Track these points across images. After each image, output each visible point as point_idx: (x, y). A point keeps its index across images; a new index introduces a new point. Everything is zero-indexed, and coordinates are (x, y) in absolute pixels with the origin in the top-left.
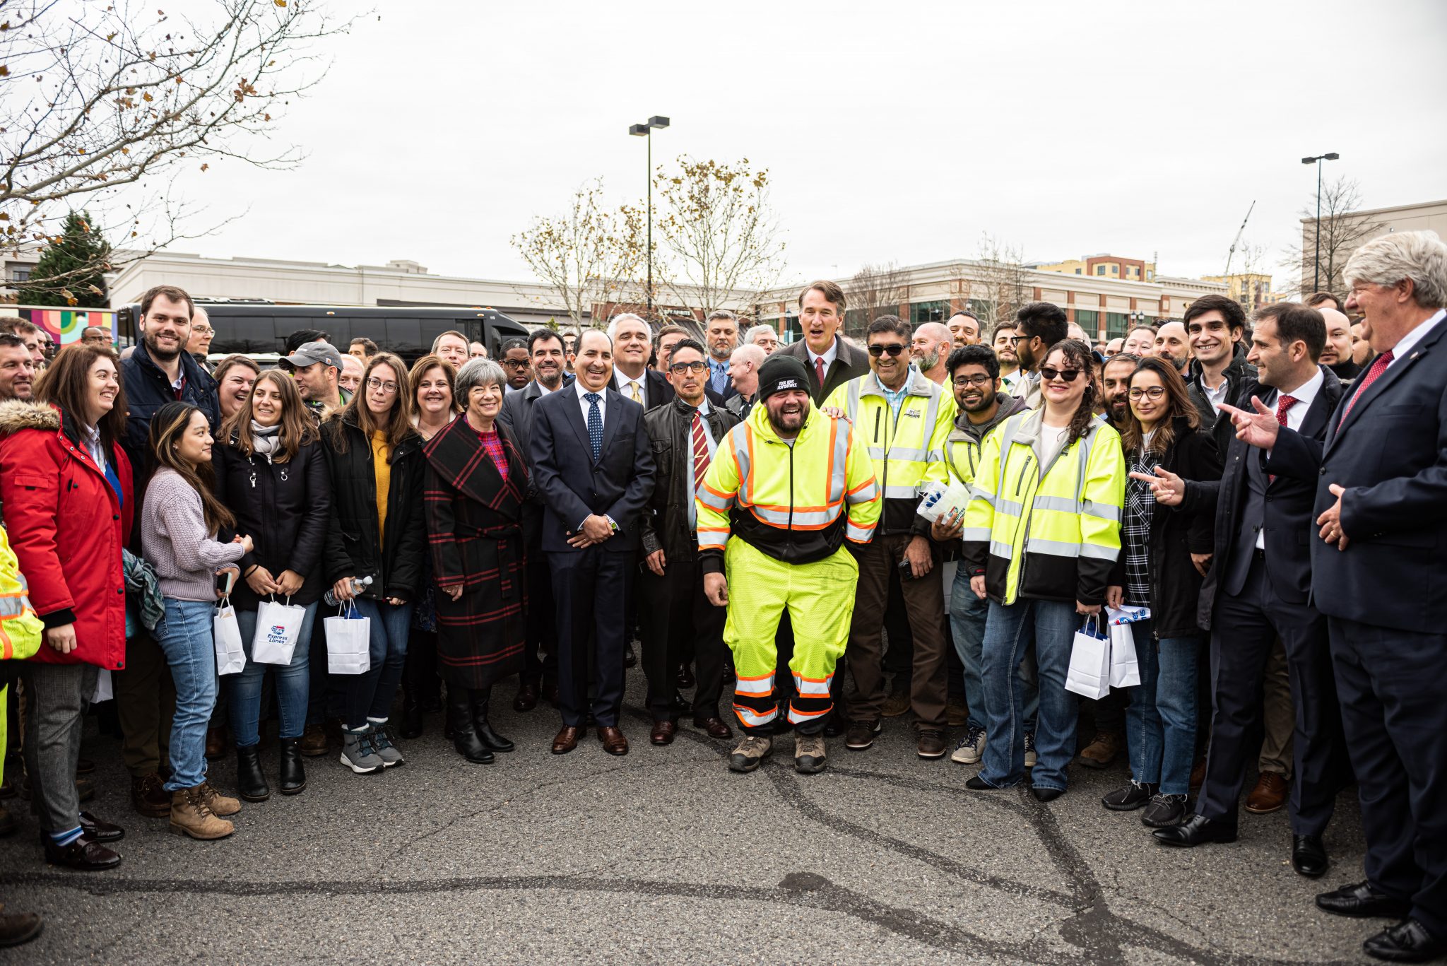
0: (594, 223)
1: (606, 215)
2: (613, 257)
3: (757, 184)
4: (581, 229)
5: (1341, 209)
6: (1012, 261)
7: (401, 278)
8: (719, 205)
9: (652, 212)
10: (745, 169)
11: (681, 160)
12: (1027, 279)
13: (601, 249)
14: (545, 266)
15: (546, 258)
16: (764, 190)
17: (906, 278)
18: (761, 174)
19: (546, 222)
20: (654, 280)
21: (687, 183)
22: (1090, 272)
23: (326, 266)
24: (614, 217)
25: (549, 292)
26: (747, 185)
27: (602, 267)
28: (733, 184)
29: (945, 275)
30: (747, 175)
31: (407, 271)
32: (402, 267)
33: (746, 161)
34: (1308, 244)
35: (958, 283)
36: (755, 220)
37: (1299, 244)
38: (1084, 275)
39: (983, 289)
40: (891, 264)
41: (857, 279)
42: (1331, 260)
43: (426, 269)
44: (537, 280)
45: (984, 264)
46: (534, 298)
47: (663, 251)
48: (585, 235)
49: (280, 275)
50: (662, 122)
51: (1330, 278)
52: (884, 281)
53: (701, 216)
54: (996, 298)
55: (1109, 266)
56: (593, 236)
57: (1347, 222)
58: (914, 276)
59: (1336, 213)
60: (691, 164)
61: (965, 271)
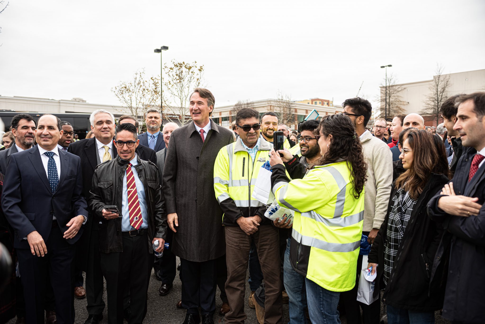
0: (142, 84)
1: (146, 81)
2: (148, 96)
3: (200, 70)
4: (137, 86)
5: (392, 83)
6: (288, 100)
7: (74, 104)
8: (186, 78)
9: (162, 80)
10: (195, 65)
11: (173, 61)
12: (293, 105)
13: (144, 93)
14: (124, 99)
15: (124, 96)
16: (202, 72)
17: (253, 105)
18: (201, 67)
19: (124, 83)
20: (163, 105)
21: (175, 69)
22: (312, 103)
23: (49, 99)
24: (149, 82)
25: (125, 109)
26: (196, 71)
27: (145, 100)
28: (191, 70)
29: (266, 104)
30: (196, 67)
31: (79, 102)
32: (77, 100)
33: (196, 62)
34: (382, 94)
35: (270, 107)
36: (199, 83)
37: (379, 94)
38: (310, 104)
39: (278, 109)
40: (247, 100)
41: (236, 105)
42: (389, 100)
43: (86, 101)
44: (120, 104)
45: (278, 100)
46: (120, 111)
47: (166, 94)
48: (138, 88)
49: (28, 102)
50: (166, 48)
51: (389, 105)
52: (245, 106)
53: (180, 82)
54: (282, 112)
55: (318, 102)
56: (141, 88)
57: (394, 87)
58: (255, 104)
59: (391, 85)
60: (176, 63)
61: (272, 102)
